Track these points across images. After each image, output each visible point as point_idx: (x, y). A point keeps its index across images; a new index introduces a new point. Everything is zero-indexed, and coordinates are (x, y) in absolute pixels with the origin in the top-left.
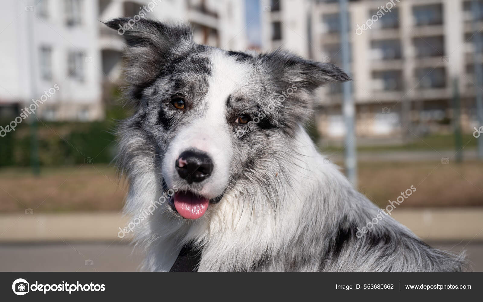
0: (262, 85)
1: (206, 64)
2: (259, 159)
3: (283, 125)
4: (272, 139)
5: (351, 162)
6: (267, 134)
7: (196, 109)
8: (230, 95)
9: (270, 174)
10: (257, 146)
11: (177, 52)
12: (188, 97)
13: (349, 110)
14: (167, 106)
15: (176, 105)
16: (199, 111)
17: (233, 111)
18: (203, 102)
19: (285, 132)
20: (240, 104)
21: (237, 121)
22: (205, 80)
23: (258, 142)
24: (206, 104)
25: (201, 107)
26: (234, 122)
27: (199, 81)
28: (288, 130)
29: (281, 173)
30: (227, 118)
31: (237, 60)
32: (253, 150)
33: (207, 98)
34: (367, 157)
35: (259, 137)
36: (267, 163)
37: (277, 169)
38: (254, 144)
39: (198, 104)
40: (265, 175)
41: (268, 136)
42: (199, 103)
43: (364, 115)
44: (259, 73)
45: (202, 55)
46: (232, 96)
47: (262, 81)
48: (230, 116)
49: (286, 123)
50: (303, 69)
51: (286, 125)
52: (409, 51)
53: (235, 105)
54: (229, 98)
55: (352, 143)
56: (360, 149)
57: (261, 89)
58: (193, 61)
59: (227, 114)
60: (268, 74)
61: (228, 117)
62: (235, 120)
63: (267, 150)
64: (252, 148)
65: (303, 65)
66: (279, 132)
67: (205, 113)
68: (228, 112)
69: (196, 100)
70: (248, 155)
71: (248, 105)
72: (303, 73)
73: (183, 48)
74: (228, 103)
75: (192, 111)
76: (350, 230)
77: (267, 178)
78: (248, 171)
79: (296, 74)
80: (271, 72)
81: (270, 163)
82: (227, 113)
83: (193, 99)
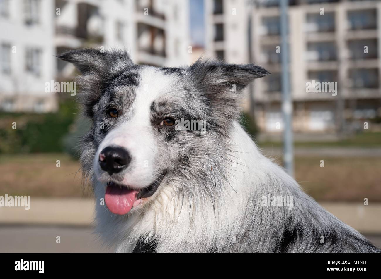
0: (186, 92)
1: (135, 78)
2: (194, 157)
3: (214, 125)
4: (203, 138)
5: (289, 157)
6: (198, 134)
7: (125, 115)
8: (154, 101)
9: (205, 170)
10: (187, 145)
11: (114, 71)
12: (119, 107)
13: (287, 107)
14: (105, 116)
15: (112, 114)
16: (127, 116)
17: (156, 115)
18: (131, 109)
19: (218, 132)
20: (163, 109)
21: (162, 123)
22: (132, 91)
23: (188, 142)
24: (133, 110)
25: (129, 113)
26: (159, 124)
27: (128, 92)
28: (220, 130)
29: (216, 168)
30: (151, 121)
31: (165, 73)
32: (184, 149)
33: (134, 105)
34: (303, 152)
35: (189, 136)
36: (202, 160)
37: (212, 164)
38: (183, 144)
39: (126, 111)
40: (201, 171)
41: (199, 136)
42: (128, 111)
43: (301, 113)
44: (183, 82)
45: (134, 71)
46: (156, 102)
47: (186, 88)
48: (154, 119)
49: (218, 123)
50: (224, 71)
51: (217, 125)
52: (344, 53)
53: (158, 109)
54: (153, 103)
55: (289, 139)
56: (297, 145)
57: (185, 95)
58: (125, 77)
59: (152, 118)
60: (192, 81)
61: (152, 119)
62: (161, 122)
63: (199, 148)
64: (182, 147)
65: (223, 67)
66: (211, 132)
67: (132, 118)
68: (153, 116)
69: (124, 108)
70: (180, 154)
71: (171, 109)
72: (224, 75)
73: (119, 67)
74: (152, 108)
75: (121, 117)
76: (295, 231)
77: (203, 173)
78: (185, 169)
79: (218, 77)
80: (194, 79)
81: (204, 159)
82: (151, 116)
83: (122, 107)
